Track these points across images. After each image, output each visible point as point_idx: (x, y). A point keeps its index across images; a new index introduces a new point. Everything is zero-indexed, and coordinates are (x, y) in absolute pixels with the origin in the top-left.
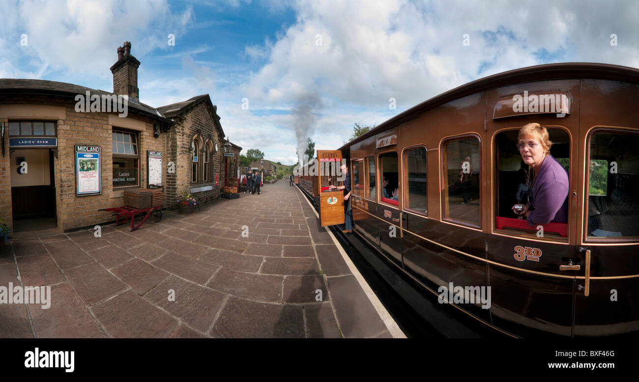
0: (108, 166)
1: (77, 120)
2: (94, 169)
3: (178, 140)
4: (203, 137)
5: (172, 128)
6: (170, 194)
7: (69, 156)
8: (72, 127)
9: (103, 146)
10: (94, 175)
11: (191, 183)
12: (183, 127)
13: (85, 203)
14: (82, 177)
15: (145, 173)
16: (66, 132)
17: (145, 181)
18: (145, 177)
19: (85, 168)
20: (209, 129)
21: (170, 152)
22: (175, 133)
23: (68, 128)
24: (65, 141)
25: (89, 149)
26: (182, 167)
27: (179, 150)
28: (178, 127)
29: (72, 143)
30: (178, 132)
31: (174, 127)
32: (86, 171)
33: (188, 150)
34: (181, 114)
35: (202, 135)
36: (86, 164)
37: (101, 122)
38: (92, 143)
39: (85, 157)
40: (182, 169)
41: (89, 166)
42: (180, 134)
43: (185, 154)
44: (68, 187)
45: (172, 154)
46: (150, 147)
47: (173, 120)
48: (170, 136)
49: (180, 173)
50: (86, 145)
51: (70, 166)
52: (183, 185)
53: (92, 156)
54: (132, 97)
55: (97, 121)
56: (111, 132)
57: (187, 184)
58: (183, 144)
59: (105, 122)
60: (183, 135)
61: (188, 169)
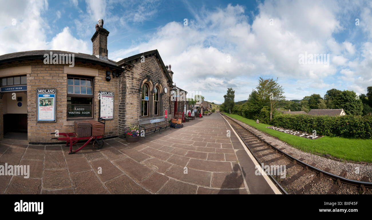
0: (63, 103)
1: (39, 73)
2: (50, 105)
3: (127, 83)
4: (152, 82)
5: (122, 73)
6: (120, 125)
7: (33, 96)
8: (35, 77)
9: (58, 89)
10: (51, 109)
11: (140, 117)
12: (133, 73)
13: (44, 127)
14: (41, 110)
15: (97, 108)
16: (31, 81)
17: (98, 114)
18: (97, 111)
19: (44, 104)
20: (158, 76)
21: (121, 92)
22: (125, 77)
23: (33, 78)
24: (30, 87)
25: (47, 91)
26: (131, 104)
27: (128, 91)
28: (128, 73)
29: (35, 88)
30: (128, 76)
31: (123, 73)
32: (44, 106)
33: (138, 91)
34: (130, 62)
35: (152, 80)
36: (45, 101)
37: (57, 72)
38: (50, 87)
39: (44, 97)
40: (131, 106)
41: (47, 103)
42: (129, 78)
43: (134, 94)
44: (32, 116)
45: (122, 93)
46: (102, 88)
47: (123, 67)
48: (121, 80)
49: (129, 109)
50: (45, 89)
51: (34, 103)
52: (132, 118)
53: (49, 96)
54: (102, 56)
55: (55, 72)
56: (66, 78)
57: (136, 118)
58: (133, 86)
59: (61, 72)
60: (133, 79)
61: (138, 106)
